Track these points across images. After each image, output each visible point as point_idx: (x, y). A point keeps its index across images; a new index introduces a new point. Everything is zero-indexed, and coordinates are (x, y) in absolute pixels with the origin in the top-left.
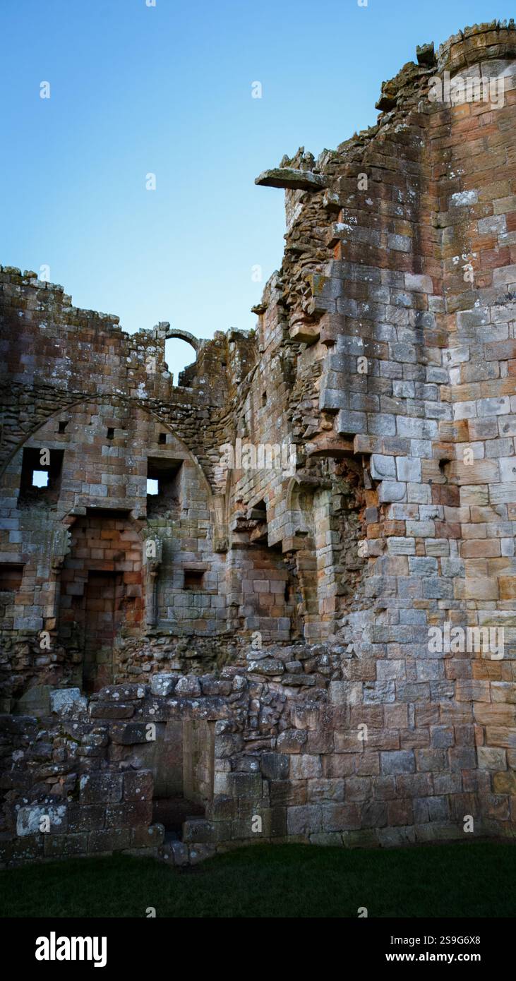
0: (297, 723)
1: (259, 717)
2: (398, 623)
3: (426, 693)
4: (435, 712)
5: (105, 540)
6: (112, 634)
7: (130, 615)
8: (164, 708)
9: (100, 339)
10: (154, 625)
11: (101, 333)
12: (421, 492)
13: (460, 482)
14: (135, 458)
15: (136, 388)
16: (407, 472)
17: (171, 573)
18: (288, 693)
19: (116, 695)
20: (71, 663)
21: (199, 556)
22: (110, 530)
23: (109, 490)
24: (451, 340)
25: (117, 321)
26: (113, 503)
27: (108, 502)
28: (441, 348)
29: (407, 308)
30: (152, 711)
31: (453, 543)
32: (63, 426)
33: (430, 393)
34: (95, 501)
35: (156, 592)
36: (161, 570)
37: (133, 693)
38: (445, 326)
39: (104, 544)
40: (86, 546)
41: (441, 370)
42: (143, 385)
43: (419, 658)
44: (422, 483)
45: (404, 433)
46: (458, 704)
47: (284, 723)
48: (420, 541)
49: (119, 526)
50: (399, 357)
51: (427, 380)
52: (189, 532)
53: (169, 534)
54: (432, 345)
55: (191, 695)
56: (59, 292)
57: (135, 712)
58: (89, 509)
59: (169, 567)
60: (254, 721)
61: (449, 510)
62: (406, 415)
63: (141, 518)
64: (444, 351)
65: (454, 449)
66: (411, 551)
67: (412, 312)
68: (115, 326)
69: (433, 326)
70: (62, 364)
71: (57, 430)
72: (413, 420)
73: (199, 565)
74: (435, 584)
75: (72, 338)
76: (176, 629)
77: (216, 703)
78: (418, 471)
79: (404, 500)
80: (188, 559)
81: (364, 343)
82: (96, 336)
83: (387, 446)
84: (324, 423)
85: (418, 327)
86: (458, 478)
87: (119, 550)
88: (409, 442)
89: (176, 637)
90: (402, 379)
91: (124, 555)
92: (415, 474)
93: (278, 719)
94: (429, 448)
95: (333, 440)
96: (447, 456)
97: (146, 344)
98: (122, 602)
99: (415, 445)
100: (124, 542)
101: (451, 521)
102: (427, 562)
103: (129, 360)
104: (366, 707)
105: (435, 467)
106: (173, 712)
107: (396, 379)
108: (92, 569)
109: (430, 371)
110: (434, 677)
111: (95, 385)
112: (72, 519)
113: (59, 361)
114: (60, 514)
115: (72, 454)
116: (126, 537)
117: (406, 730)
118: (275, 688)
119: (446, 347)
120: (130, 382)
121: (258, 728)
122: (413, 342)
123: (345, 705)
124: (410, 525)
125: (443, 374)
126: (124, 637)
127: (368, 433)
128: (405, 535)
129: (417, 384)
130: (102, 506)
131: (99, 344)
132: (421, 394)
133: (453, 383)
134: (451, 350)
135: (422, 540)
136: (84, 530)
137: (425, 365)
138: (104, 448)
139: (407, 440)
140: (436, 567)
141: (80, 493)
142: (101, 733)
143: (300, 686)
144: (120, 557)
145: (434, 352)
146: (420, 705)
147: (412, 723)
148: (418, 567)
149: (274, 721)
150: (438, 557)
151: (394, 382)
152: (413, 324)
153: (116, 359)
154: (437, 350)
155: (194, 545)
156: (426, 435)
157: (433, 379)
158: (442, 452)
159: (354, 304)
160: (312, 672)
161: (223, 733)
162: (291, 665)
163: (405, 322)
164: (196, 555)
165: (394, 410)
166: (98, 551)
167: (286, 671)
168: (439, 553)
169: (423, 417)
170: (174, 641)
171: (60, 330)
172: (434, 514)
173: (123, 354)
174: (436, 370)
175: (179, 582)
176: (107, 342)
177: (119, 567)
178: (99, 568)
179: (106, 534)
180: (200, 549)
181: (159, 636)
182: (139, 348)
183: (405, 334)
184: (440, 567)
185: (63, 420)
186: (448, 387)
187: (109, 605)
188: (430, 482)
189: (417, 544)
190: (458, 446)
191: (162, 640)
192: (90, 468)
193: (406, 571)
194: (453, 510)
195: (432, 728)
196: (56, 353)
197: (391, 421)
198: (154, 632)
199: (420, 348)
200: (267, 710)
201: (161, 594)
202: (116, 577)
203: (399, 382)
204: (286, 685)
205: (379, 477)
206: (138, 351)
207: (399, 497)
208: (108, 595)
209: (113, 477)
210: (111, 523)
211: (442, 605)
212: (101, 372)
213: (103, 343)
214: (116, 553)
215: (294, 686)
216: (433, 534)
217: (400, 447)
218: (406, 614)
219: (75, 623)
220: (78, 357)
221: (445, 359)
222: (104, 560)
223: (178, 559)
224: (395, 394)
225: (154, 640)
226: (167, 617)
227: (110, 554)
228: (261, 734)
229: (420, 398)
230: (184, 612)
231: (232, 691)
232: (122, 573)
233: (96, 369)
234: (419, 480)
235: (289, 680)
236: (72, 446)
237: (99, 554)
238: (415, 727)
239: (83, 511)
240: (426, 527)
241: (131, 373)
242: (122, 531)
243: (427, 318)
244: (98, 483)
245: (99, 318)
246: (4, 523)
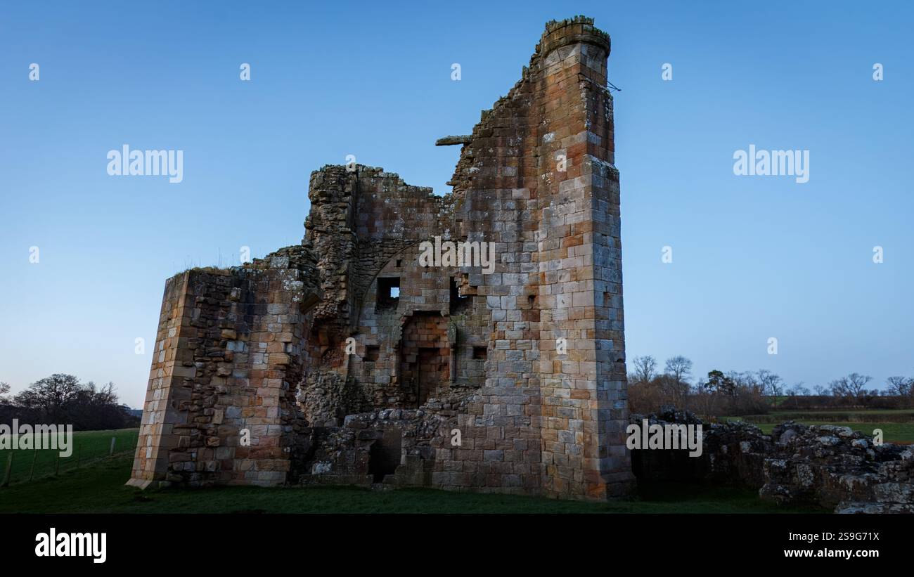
0: (441, 434)
1: (425, 430)
2: (498, 385)
3: (512, 422)
4: (517, 432)
5: (428, 329)
6: (435, 385)
7: (443, 375)
8: (381, 424)
9: (421, 204)
10: (454, 380)
11: (421, 201)
12: (516, 315)
13: (540, 308)
14: (442, 278)
15: (444, 233)
16: (507, 305)
17: (465, 348)
18: (442, 419)
19: (361, 418)
21: (483, 338)
22: (431, 323)
23: (426, 299)
24: (540, 225)
25: (431, 191)
26: (429, 307)
27: (426, 307)
28: (533, 231)
29: (513, 210)
31: (534, 343)
32: (399, 263)
33: (525, 258)
34: (419, 307)
35: (455, 360)
36: (457, 348)
37: (368, 417)
38: (537, 217)
39: (427, 332)
40: (417, 333)
41: (533, 244)
42: (448, 230)
43: (508, 404)
44: (516, 310)
45: (506, 282)
46: (532, 428)
47: (436, 433)
48: (513, 342)
49: (436, 320)
50: (505, 240)
51: (524, 250)
52: (476, 323)
53: (463, 324)
54: (527, 229)
55: (395, 419)
56: (396, 178)
57: (368, 426)
58: (415, 312)
59: (463, 345)
60: (422, 432)
61: (533, 324)
62: (508, 272)
63: (446, 316)
64: (536, 232)
65: (538, 288)
66: (508, 347)
67: (516, 212)
68: (430, 194)
69: (529, 218)
70: (398, 223)
71: (396, 265)
72: (513, 275)
73: (482, 344)
74: (521, 364)
75: (404, 206)
76: (467, 383)
77: (406, 423)
78: (514, 303)
79: (505, 320)
80: (475, 340)
81: (484, 234)
82: (419, 202)
83: (496, 291)
84: (464, 280)
85: (519, 221)
86: (539, 306)
87: (437, 335)
88: (510, 288)
89: (468, 387)
90: (507, 252)
91: (439, 338)
92: (512, 305)
93: (435, 431)
94: (522, 290)
95: (468, 290)
96: (533, 293)
97: (450, 203)
98: (441, 366)
99: (513, 289)
100: (439, 330)
101: (533, 330)
102: (517, 353)
103: (439, 215)
104: (476, 428)
105: (524, 300)
106: (385, 426)
107: (503, 252)
108: (421, 347)
109: (526, 245)
110: (517, 413)
111: (418, 234)
112: (405, 318)
113: (397, 222)
114: (398, 316)
115: (404, 279)
116: (440, 327)
117: (499, 440)
118: (437, 417)
119: (537, 229)
120: (440, 229)
121: (424, 435)
122: (516, 229)
123: (465, 426)
124: (508, 333)
125: (534, 246)
126: (441, 387)
127: (485, 285)
128: (504, 339)
129: (517, 254)
130: (422, 309)
131: (420, 208)
132: (519, 259)
133: (540, 250)
134: (540, 231)
135: (514, 341)
136: (416, 324)
137: (523, 242)
138: (423, 273)
139: (508, 287)
140: (523, 355)
141: (409, 302)
142: (351, 434)
143: (449, 416)
144: (437, 339)
145: (529, 234)
146: (508, 427)
147: (503, 436)
148: (511, 356)
149: (432, 432)
150: (524, 350)
151: (502, 254)
152: (516, 219)
153: (431, 216)
154: (531, 232)
155: (479, 332)
156: (520, 282)
157: (527, 250)
158: (530, 291)
159: (479, 213)
160: (455, 410)
161: (405, 437)
162: (445, 406)
163: (510, 219)
164: (481, 337)
165: (501, 270)
166: (423, 335)
167: (443, 408)
168: (525, 348)
169: (519, 273)
170: (467, 390)
171: (397, 202)
172: (523, 326)
173: (435, 212)
174: (530, 244)
175: (470, 354)
176: (425, 205)
177: (437, 345)
178: (425, 346)
179: (428, 326)
180: (483, 333)
181: (458, 387)
182: (446, 206)
183: (511, 225)
184: (525, 356)
185: (399, 259)
186: (537, 253)
187: (433, 367)
188: (521, 309)
189: (511, 343)
190: (540, 287)
191: (460, 390)
192: (415, 286)
193: (503, 358)
194: (535, 323)
195: (514, 439)
196: (395, 217)
197: (499, 277)
198: (454, 385)
199: (520, 233)
200: (431, 427)
201: (459, 362)
202: (436, 351)
203: (505, 254)
204: (442, 416)
205: (491, 308)
206: (444, 208)
207: (502, 318)
208: (433, 362)
209: (430, 291)
210: (431, 318)
211: (524, 376)
212: (422, 226)
213: (423, 207)
214: (434, 337)
215: (446, 416)
216: (522, 338)
217: (504, 291)
218: (502, 381)
219: (413, 379)
220: (408, 218)
221: (536, 236)
222: (428, 341)
223: (469, 340)
224: (502, 261)
225: (455, 390)
226: (462, 375)
227: (431, 338)
228: (425, 438)
229: (518, 261)
230: (473, 373)
231: (415, 418)
232: (438, 349)
233: (419, 224)
234: (515, 308)
235: (443, 413)
236: (404, 275)
237: (424, 338)
238: (504, 439)
239: (411, 313)
240: (517, 334)
241: (441, 224)
242: (438, 323)
243: (525, 214)
244: (420, 295)
245: (419, 191)
246: (368, 323)
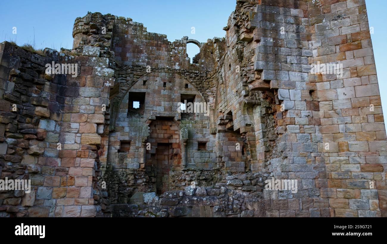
0: (249, 207)
1: (232, 205)
2: (293, 163)
3: (307, 194)
4: (311, 202)
5: (164, 130)
6: (168, 170)
7: (175, 162)
8: (191, 201)
9: (159, 45)
10: (186, 166)
11: (159, 42)
12: (302, 105)
13: (319, 100)
14: (175, 94)
15: (175, 65)
16: (294, 96)
17: (192, 143)
18: (245, 194)
19: (171, 195)
20: (152, 182)
21: (204, 136)
22: (166, 125)
23: (165, 108)
24: (313, 37)
25: (166, 37)
26: (167, 114)
27: (165, 114)
28: (308, 41)
29: (292, 24)
30: (186, 202)
31: (317, 128)
32: (145, 82)
33: (304, 61)
34: (159, 113)
35: (186, 151)
36: (188, 143)
37: (178, 194)
38: (310, 31)
39: (163, 131)
40: (156, 133)
41: (309, 51)
42: (177, 63)
43: (303, 178)
44: (301, 101)
45: (293, 79)
46: (322, 199)
47: (243, 207)
48: (301, 126)
49: (170, 124)
50: (289, 46)
51: (303, 55)
52: (199, 126)
53: (191, 126)
54: (304, 40)
55: (203, 195)
56: (141, 26)
57: (179, 203)
58: (157, 117)
59: (191, 141)
60: (230, 206)
61: (315, 113)
62: (293, 71)
63: (179, 120)
64: (310, 42)
65: (316, 85)
66: (298, 131)
67: (295, 26)
68: (165, 39)
69: (304, 31)
70: (143, 56)
71: (143, 84)
72: (297, 73)
73: (204, 140)
74: (309, 146)
75: (147, 45)
76: (195, 167)
77: (214, 199)
78: (300, 95)
79: (294, 109)
80: (199, 137)
81: (273, 40)
82: (157, 44)
83: (285, 85)
84: (257, 76)
85: (298, 32)
86: (318, 98)
87: (170, 134)
88: (295, 83)
89: (195, 171)
90: (291, 55)
91: (172, 136)
92: (298, 97)
93: (241, 206)
94: (304, 85)
95: (261, 83)
96: (313, 88)
97: (178, 46)
98: (172, 156)
99: (298, 84)
100: (172, 130)
101: (315, 117)
102: (305, 136)
103: (171, 53)
104: (280, 200)
105: (307, 93)
106: (195, 202)
107: (288, 55)
108: (159, 142)
109: (304, 51)
110: (310, 187)
111: (157, 64)
112: (150, 121)
113: (142, 55)
114: (145, 119)
115: (149, 94)
116: (172, 128)
117: (298, 210)
118: (239, 192)
119: (310, 40)
120: (172, 62)
121: (232, 209)
122: (295, 39)
123: (270, 199)
124: (297, 120)
125: (310, 52)
126: (173, 171)
127: (276, 79)
128: (295, 124)
129: (298, 57)
130: (162, 115)
131: (158, 47)
132: (300, 62)
133: (314, 56)
134: (313, 42)
135: (303, 126)
136: (155, 126)
137: (301, 49)
138: (162, 91)
139: (294, 82)
140: (310, 138)
141: (153, 110)
142: (165, 211)
143: (250, 191)
144: (170, 137)
145: (305, 43)
146: (304, 199)
147: (301, 207)
148: (301, 138)
149: (239, 207)
150: (310, 134)
151: (287, 57)
152: (295, 31)
153: (166, 53)
154: (306, 42)
155: (202, 131)
156: (303, 79)
157: (305, 55)
158: (311, 87)
159: (268, 23)
160: (255, 185)
161: (217, 211)
162: (246, 182)
163: (291, 30)
164: (203, 136)
165: (288, 69)
166: (161, 134)
167: (243, 184)
168: (310, 132)
169: (301, 72)
170: (195, 173)
171: (142, 42)
172: (307, 114)
173: (169, 51)
174: (306, 51)
175: (196, 147)
176: (162, 46)
177: (170, 141)
178: (162, 142)
179: (164, 127)
180: (204, 133)
181: (188, 170)
182: (176, 48)
183: (292, 35)
184: (311, 138)
185: (145, 79)
186: (312, 58)
187: (166, 157)
188: (305, 100)
189: (300, 128)
190: (318, 84)
191: (190, 172)
192: (156, 99)
193: (296, 140)
194: (316, 112)
195: (310, 209)
196: (141, 52)
197: (287, 74)
198: (186, 169)
199: (299, 41)
200: (236, 202)
201: (188, 153)
202: (169, 145)
203: (290, 57)
204: (244, 191)
205: (282, 99)
206: (174, 49)
207: (292, 107)
208: (166, 153)
209: (167, 103)
210: (166, 122)
211: (313, 155)
212: (160, 59)
213: (160, 46)
214: (169, 135)
215: (248, 191)
216: (308, 124)
217: (291, 85)
218: (297, 159)
219: (152, 165)
220: (150, 53)
221: (310, 46)
222: (164, 138)
223: (195, 138)
224: (288, 62)
225: (186, 172)
226: (191, 162)
227: (166, 136)
228: (233, 212)
229: (299, 63)
230: (198, 160)
231: (220, 194)
232: (171, 144)
233: (158, 58)
234: (300, 99)
235: (245, 188)
236: (149, 91)
237: (161, 136)
238: (303, 209)
239: (154, 118)
240: (305, 120)
241: (173, 59)
242: (171, 126)
243: (301, 28)
244: (160, 106)
245: (158, 36)
246: (122, 124)
